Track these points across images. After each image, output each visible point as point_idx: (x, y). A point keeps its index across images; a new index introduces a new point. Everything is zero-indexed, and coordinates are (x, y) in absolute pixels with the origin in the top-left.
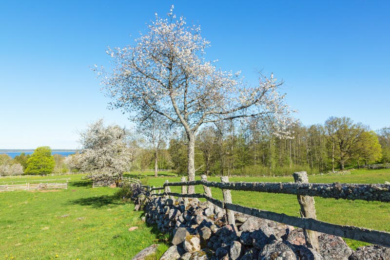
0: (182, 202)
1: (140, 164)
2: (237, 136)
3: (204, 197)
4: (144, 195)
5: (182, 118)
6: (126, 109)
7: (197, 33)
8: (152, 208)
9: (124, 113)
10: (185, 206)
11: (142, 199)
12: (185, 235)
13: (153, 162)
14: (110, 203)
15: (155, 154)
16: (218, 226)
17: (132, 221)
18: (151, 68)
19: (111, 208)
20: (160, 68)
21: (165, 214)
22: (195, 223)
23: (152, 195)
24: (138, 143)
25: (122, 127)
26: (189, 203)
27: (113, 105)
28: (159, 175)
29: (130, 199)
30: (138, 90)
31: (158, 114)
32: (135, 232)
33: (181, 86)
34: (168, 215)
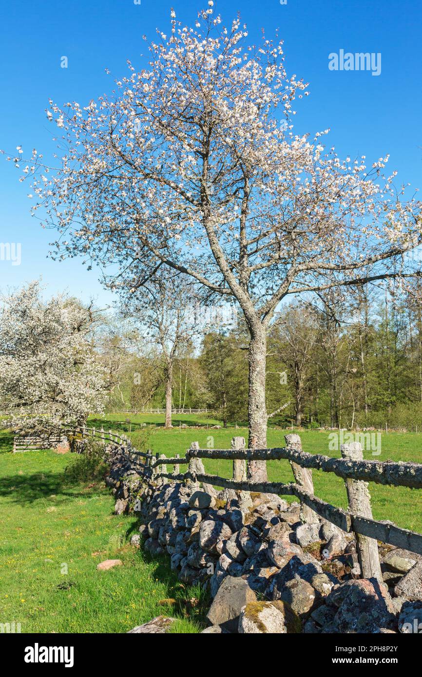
0: (235, 503)
1: (129, 394)
2: (376, 327)
3: (293, 494)
4: (137, 476)
5: (235, 282)
6: (95, 258)
7: (275, 62)
8: (157, 513)
9: (90, 268)
10: (243, 514)
11: (132, 486)
12: (243, 600)
13: (161, 389)
14: (55, 492)
15: (166, 370)
16: (332, 579)
17: (107, 543)
18: (156, 154)
19: (58, 503)
20: (178, 152)
21: (190, 530)
22: (271, 564)
23: (158, 476)
24: (124, 344)
25: (86, 303)
26: (251, 504)
27: (62, 247)
28: (176, 423)
29: (103, 483)
30: (123, 210)
31: (173, 270)
32: (113, 573)
33: (233, 200)
34: (198, 534)
